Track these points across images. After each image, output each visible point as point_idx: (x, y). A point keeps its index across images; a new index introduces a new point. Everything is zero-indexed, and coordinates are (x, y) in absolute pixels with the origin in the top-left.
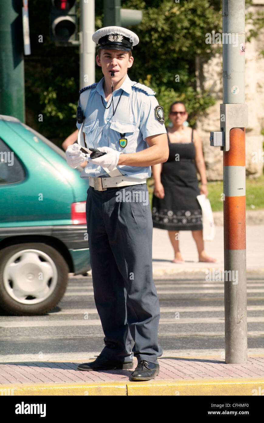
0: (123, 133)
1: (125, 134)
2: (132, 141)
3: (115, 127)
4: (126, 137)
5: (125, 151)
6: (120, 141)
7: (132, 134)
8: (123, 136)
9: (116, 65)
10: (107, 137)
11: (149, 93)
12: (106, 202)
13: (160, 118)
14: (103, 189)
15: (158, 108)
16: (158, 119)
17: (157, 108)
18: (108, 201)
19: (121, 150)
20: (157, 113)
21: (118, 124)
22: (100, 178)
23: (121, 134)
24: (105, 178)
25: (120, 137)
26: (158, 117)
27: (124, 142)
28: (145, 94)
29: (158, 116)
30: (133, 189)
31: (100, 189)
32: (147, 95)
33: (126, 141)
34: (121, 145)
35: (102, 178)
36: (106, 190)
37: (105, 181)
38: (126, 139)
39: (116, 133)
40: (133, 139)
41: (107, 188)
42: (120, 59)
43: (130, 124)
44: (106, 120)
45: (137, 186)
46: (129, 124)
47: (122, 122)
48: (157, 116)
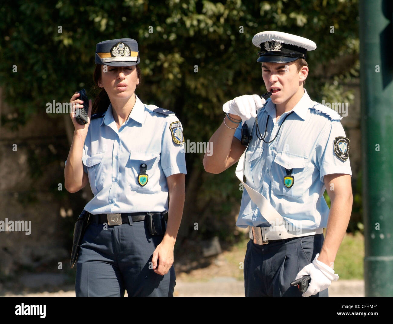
0: (289, 168)
1: (292, 170)
2: (302, 180)
3: (281, 160)
4: (293, 175)
5: (291, 192)
6: (285, 178)
7: (301, 170)
8: (289, 172)
9: (276, 82)
10: (270, 172)
11: (332, 118)
12: (268, 259)
13: (340, 154)
14: (263, 242)
15: (339, 140)
16: (338, 154)
17: (337, 139)
18: (271, 257)
19: (286, 191)
20: (337, 146)
21: (284, 157)
22: (259, 228)
23: (286, 170)
24: (265, 228)
25: (285, 174)
26: (336, 152)
27: (289, 181)
28: (327, 119)
29: (338, 150)
30: (302, 242)
31: (261, 243)
32: (331, 120)
33: (292, 179)
34: (286, 185)
35: (262, 228)
36: (267, 243)
37: (265, 231)
38: (293, 177)
39: (281, 168)
40: (303, 178)
41: (269, 241)
42: (281, 73)
43: (300, 157)
44: (271, 150)
45: (308, 238)
46: (298, 156)
47: (290, 154)
48: (336, 150)
